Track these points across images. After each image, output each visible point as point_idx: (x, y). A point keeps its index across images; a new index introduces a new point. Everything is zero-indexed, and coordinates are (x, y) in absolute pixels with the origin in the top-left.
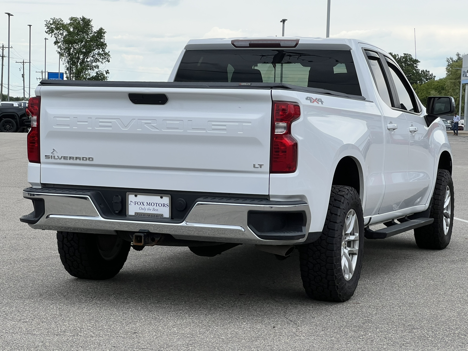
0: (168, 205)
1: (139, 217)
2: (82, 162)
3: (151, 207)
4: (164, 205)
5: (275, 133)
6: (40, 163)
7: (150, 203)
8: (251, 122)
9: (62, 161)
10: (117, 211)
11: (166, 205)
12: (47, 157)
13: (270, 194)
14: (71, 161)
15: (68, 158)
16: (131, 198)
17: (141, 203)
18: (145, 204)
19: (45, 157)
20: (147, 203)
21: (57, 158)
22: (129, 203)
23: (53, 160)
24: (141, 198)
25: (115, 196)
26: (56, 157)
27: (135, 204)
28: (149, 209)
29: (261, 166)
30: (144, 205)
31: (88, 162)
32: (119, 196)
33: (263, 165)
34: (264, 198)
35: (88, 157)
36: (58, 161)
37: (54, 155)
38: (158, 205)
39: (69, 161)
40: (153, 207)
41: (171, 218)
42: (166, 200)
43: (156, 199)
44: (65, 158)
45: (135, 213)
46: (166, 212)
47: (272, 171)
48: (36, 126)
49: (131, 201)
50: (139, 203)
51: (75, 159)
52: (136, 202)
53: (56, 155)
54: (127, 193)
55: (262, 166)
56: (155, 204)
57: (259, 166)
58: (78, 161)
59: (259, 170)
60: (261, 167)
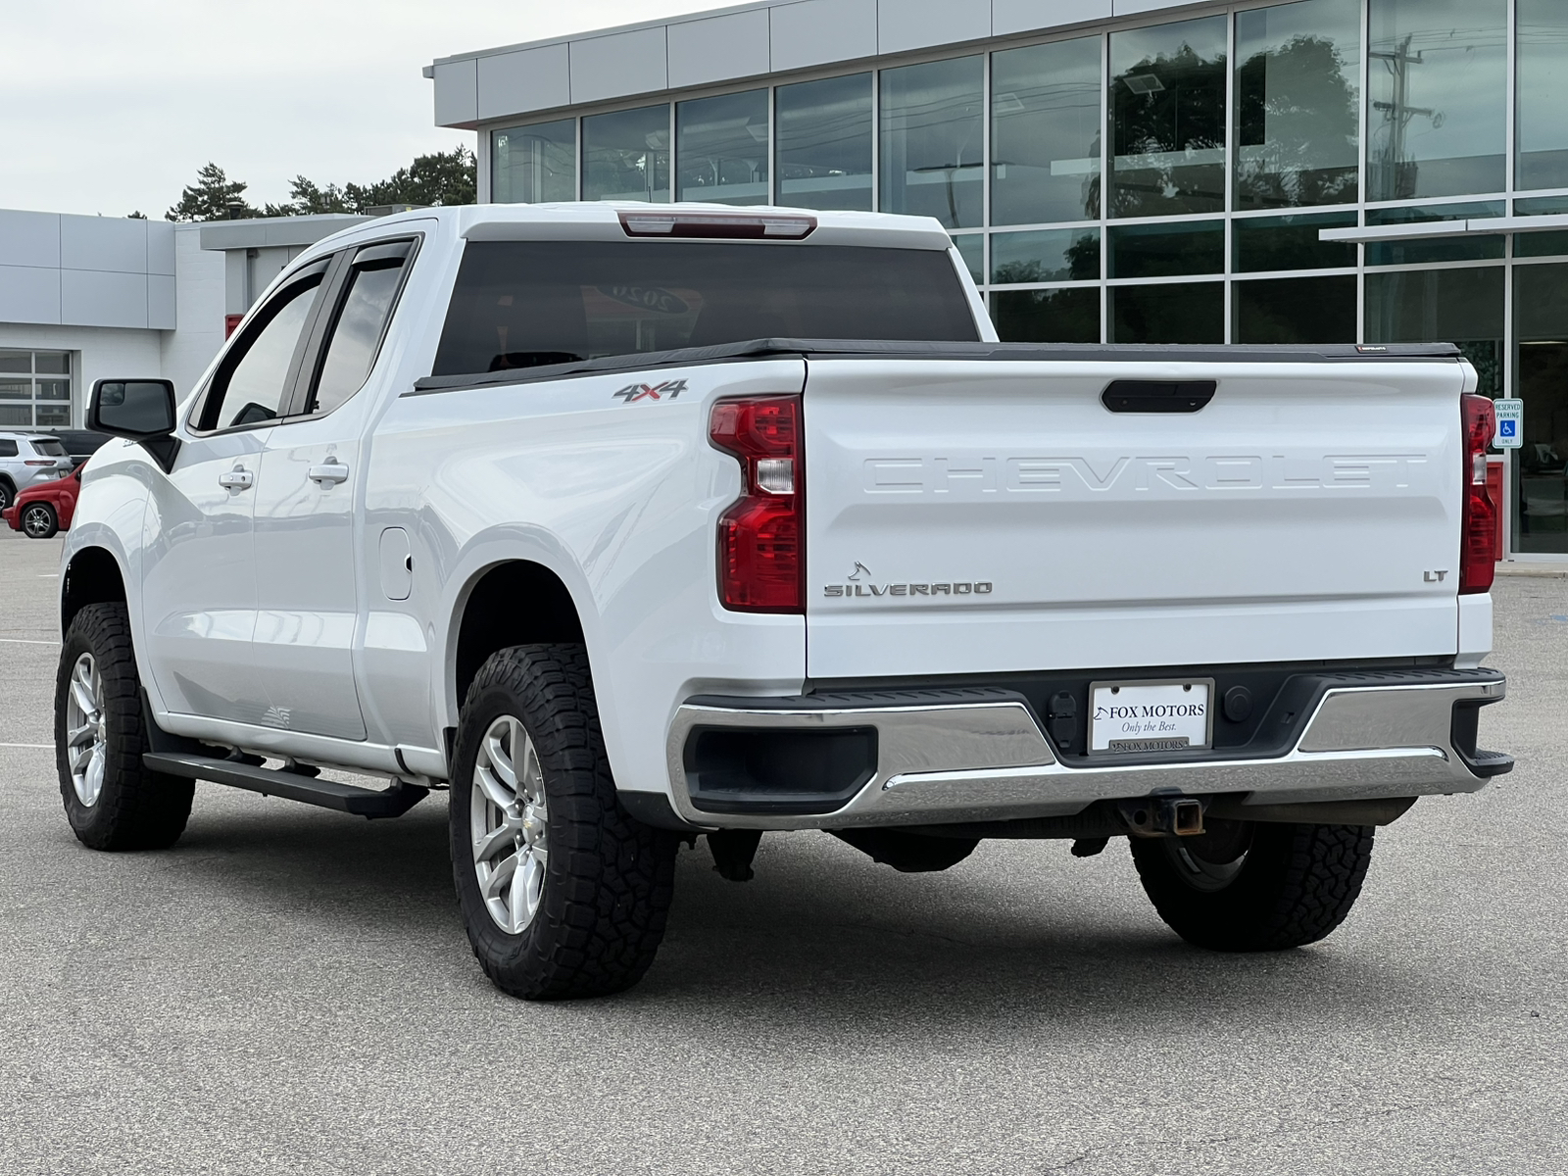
0: (1204, 709)
1: (1123, 752)
2: (953, 599)
3: (1155, 720)
4: (1192, 710)
6: (804, 614)
7: (1152, 708)
8: (1424, 455)
9: (888, 600)
11: (1197, 711)
12: (833, 591)
14: (919, 599)
15: (908, 590)
16: (1102, 697)
17: (1129, 710)
18: (1139, 712)
19: (823, 592)
20: (1145, 708)
21: (870, 591)
22: (1095, 715)
23: (855, 601)
24: (1132, 695)
25: (1059, 697)
26: (866, 590)
27: (1112, 717)
28: (1148, 727)
30: (1135, 716)
31: (973, 598)
32: (1071, 697)
35: (974, 582)
37: (858, 584)
39: (908, 600)
40: (1163, 719)
41: (1211, 744)
42: (1199, 696)
43: (1171, 694)
44: (895, 591)
45: (1110, 742)
46: (1195, 730)
48: (794, 493)
49: (1100, 709)
50: (1123, 712)
51: (929, 591)
52: (1114, 710)
53: (865, 583)
54: (1092, 684)
56: (1168, 710)
58: (941, 598)
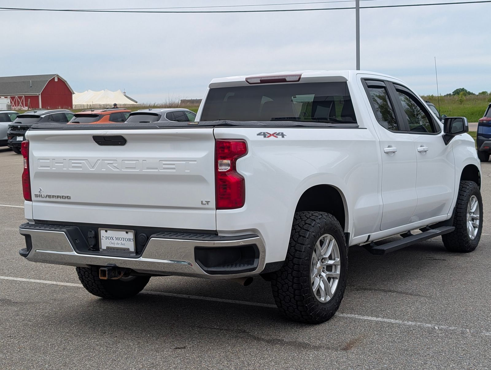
0: (133, 240)
1: (111, 251)
2: (62, 200)
3: (119, 242)
4: (130, 240)
5: (219, 171)
6: (32, 201)
7: (118, 238)
8: (196, 161)
9: (48, 199)
10: (92, 245)
11: (131, 240)
12: (36, 196)
13: (217, 230)
15: (52, 197)
16: (103, 233)
17: (111, 238)
18: (114, 238)
19: (35, 196)
20: (116, 237)
22: (102, 238)
23: (41, 199)
24: (111, 233)
25: (89, 232)
26: (43, 196)
27: (106, 239)
28: (118, 244)
29: (208, 202)
30: (113, 240)
31: (66, 200)
32: (93, 232)
33: (210, 202)
34: (213, 234)
35: (66, 196)
36: (45, 199)
37: (41, 194)
38: (124, 239)
39: (52, 200)
40: (121, 241)
41: (135, 252)
42: (131, 235)
43: (123, 234)
44: (49, 196)
45: (107, 247)
46: (131, 246)
47: (218, 207)
48: (27, 168)
49: (103, 236)
50: (109, 238)
51: (56, 197)
52: (107, 237)
53: (43, 194)
54: (99, 229)
56: (122, 239)
57: (206, 203)
58: (59, 200)
59: (207, 206)
60: (208, 204)
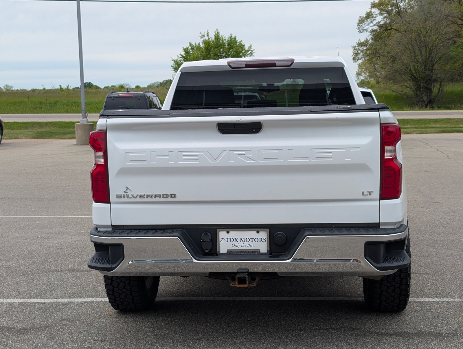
0: (266, 239)
1: (232, 254)
2: (162, 199)
3: (246, 243)
4: (261, 240)
5: (385, 158)
6: (109, 202)
7: (244, 239)
8: (359, 148)
9: (138, 199)
10: (208, 249)
11: (263, 240)
12: (119, 196)
13: (381, 222)
14: (149, 199)
15: (145, 196)
16: (222, 235)
17: (234, 239)
18: (239, 240)
19: (116, 197)
20: (241, 239)
21: (131, 196)
22: (220, 240)
23: (126, 200)
24: (233, 234)
25: (203, 234)
26: (130, 196)
27: (227, 241)
28: (243, 245)
29: (370, 193)
30: (237, 241)
31: (169, 199)
32: (209, 234)
33: (373, 192)
34: (374, 227)
35: (170, 194)
36: (133, 200)
37: (127, 194)
38: (253, 240)
39: (145, 200)
40: (249, 243)
41: (269, 253)
42: (263, 235)
43: (252, 234)
44: (141, 196)
45: (227, 250)
46: (263, 247)
47: (382, 198)
48: (103, 163)
49: (222, 238)
50: (232, 240)
51: (153, 197)
52: (228, 239)
53: (130, 194)
54: (218, 230)
55: (372, 194)
56: (251, 240)
57: (368, 193)
58: (157, 199)
59: (369, 197)
60: (370, 194)
